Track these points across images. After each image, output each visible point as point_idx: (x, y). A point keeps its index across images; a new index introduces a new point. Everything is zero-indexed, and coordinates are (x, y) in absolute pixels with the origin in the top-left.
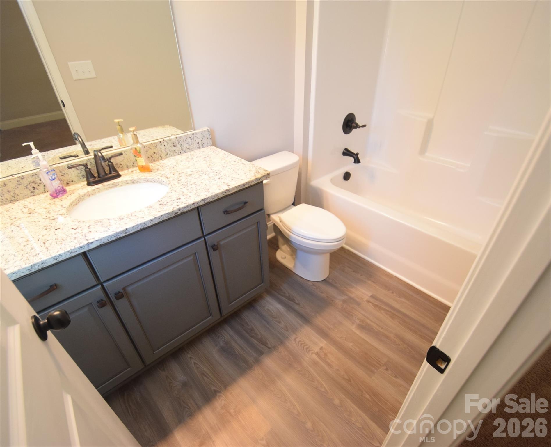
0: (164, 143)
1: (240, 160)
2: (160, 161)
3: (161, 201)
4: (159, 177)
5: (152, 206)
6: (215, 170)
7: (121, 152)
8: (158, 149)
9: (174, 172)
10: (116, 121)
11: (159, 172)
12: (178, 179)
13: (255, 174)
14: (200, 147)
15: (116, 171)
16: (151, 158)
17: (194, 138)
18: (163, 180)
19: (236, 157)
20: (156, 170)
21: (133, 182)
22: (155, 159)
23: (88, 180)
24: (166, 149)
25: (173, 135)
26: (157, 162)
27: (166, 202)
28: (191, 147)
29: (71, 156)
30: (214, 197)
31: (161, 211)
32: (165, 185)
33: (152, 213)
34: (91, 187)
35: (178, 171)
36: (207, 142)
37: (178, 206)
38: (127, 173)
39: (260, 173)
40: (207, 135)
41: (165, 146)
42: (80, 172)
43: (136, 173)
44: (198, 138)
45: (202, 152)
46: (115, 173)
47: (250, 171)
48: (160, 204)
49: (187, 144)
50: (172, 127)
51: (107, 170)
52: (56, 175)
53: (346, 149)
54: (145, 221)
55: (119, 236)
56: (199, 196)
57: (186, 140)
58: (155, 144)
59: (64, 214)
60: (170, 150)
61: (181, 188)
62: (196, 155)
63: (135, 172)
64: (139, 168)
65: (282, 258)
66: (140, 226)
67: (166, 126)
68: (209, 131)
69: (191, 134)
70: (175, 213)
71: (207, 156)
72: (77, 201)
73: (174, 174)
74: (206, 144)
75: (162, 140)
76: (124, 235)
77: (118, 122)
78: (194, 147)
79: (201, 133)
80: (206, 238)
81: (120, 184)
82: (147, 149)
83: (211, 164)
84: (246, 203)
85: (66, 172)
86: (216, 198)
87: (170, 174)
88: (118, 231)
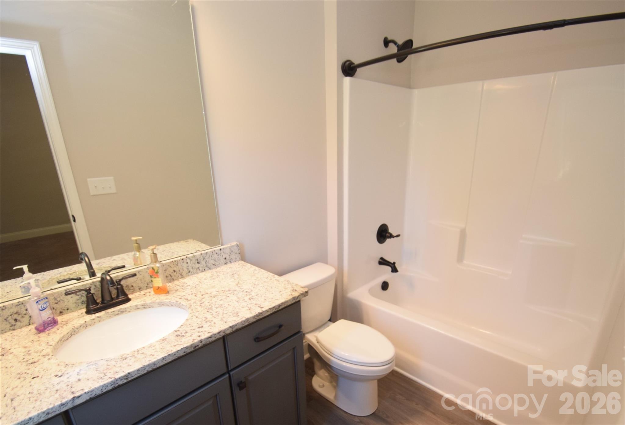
0: (186, 260)
1: (273, 276)
2: (180, 280)
3: (179, 330)
4: (178, 299)
5: (166, 339)
6: (245, 289)
7: (135, 273)
8: (178, 267)
9: (196, 292)
10: (134, 238)
11: (178, 293)
12: (201, 301)
13: (292, 292)
14: (227, 263)
15: (126, 295)
16: (170, 277)
17: (221, 253)
18: (182, 303)
19: (268, 272)
20: (175, 291)
21: (144, 307)
22: (175, 278)
23: (87, 307)
24: (188, 266)
25: (198, 251)
26: (176, 281)
27: (185, 331)
28: (217, 263)
29: (72, 279)
30: (244, 323)
31: (177, 345)
32: (184, 309)
33: (165, 348)
34: (90, 315)
35: (201, 292)
36: (235, 257)
37: (199, 336)
38: (138, 296)
39: (297, 291)
40: (236, 250)
41: (187, 263)
42: (80, 298)
43: (150, 295)
44: (226, 252)
45: (230, 268)
46: (124, 298)
47: (285, 288)
48: (177, 336)
49: (213, 260)
50: (195, 242)
51: (115, 294)
52: (48, 304)
53: (382, 258)
54: (155, 360)
55: (118, 383)
56: (226, 322)
57: (212, 256)
58: (176, 262)
59: (48, 355)
60: (192, 267)
61: (204, 313)
62: (223, 271)
63: (148, 294)
64: (154, 289)
65: (319, 386)
66: (148, 367)
67: (189, 240)
68: (238, 246)
69: (218, 249)
70: (195, 347)
71: (235, 273)
72: (69, 334)
73: (195, 296)
74: (234, 259)
75: (185, 257)
76: (125, 381)
77: (136, 240)
78: (221, 263)
79: (230, 248)
80: (231, 373)
81: (128, 310)
82: (166, 268)
83: (240, 282)
84: (280, 326)
85: (61, 298)
86: (247, 324)
87: (191, 295)
88: (117, 376)
